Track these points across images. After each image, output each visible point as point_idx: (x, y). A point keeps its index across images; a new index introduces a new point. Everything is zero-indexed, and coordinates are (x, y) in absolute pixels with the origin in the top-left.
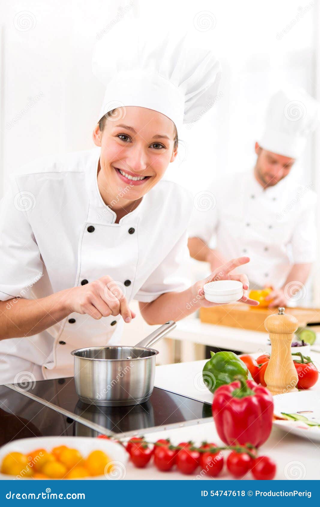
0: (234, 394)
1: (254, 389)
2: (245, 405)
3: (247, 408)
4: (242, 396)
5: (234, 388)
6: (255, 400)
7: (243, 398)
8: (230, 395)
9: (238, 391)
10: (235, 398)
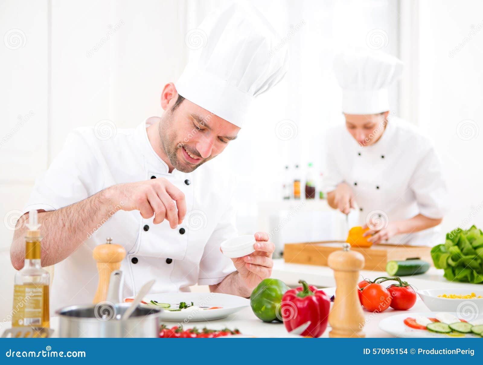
0: (299, 295)
1: (314, 292)
2: (306, 302)
3: (308, 304)
4: (305, 296)
5: (298, 291)
6: (314, 299)
7: (305, 297)
8: (296, 296)
9: (302, 293)
10: (299, 298)
